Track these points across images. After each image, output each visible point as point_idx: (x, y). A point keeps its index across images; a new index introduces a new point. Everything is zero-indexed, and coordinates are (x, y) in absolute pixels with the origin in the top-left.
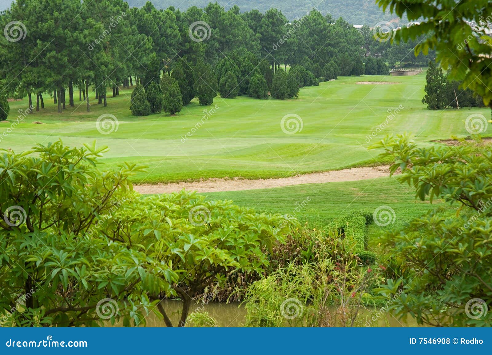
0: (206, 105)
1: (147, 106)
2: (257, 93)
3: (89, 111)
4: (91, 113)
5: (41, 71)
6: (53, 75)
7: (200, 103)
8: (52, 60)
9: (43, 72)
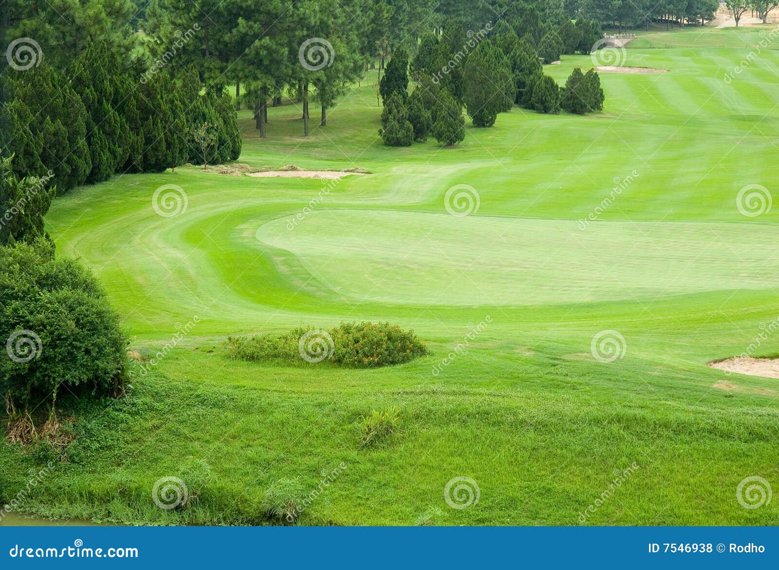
0: (484, 126)
1: (408, 130)
2: (543, 103)
3: (306, 134)
4: (311, 139)
5: (239, 68)
6: (259, 76)
7: (474, 123)
8: (264, 53)
9: (242, 70)
